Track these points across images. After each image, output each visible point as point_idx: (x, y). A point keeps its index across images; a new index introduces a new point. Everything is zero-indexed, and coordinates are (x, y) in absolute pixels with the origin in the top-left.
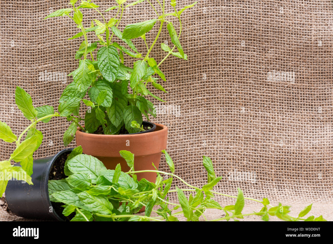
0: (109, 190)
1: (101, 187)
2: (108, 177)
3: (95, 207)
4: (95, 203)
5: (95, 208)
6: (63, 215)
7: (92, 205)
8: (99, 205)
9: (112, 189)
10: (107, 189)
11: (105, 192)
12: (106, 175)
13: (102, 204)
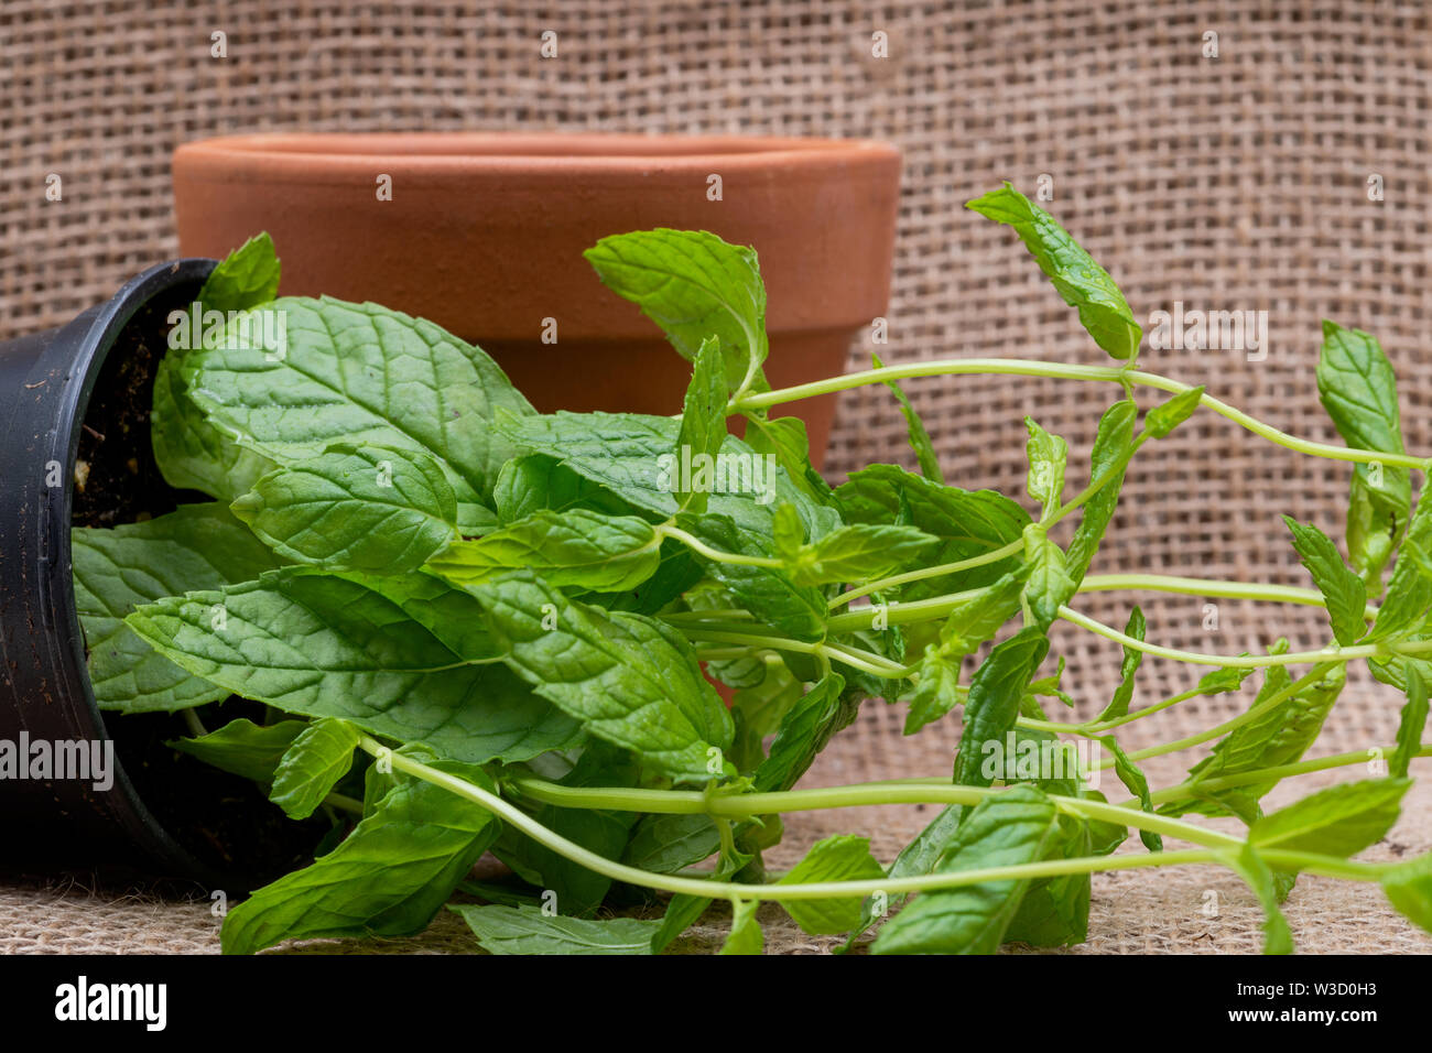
0: (649, 557)
3: (617, 707)
5: (620, 716)
6: (277, 810)
7: (587, 687)
8: (647, 700)
9: (670, 544)
10: (630, 540)
11: (614, 564)
13: (662, 692)
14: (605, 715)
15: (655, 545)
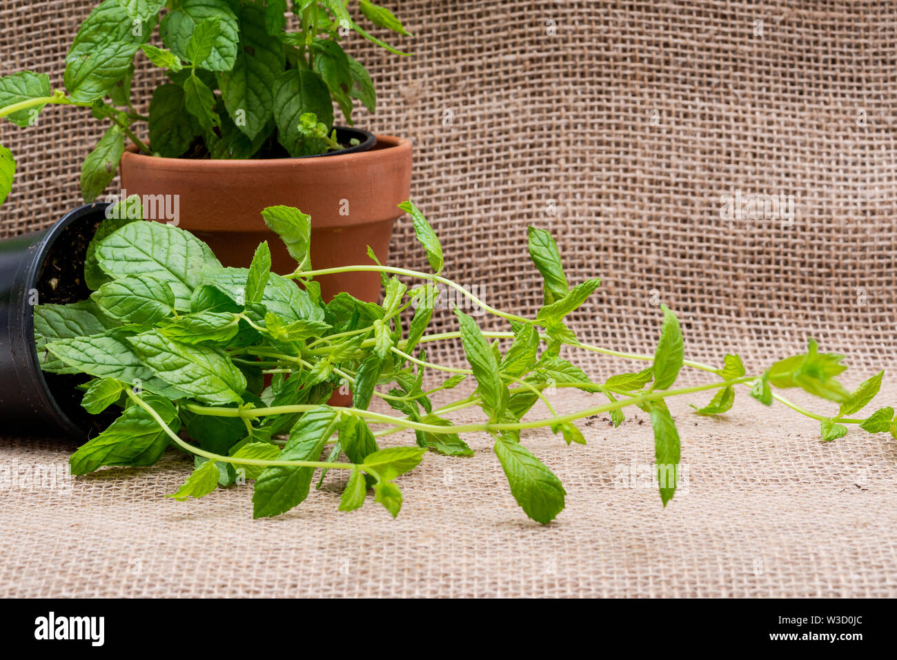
0: (234, 327)
1: (206, 317)
2: (227, 287)
3: (188, 379)
4: (186, 368)
5: (189, 382)
6: (83, 410)
7: (177, 372)
8: (203, 376)
9: (242, 322)
10: (225, 321)
11: (219, 331)
12: (221, 281)
13: (211, 372)
14: (183, 382)
15: (236, 322)
